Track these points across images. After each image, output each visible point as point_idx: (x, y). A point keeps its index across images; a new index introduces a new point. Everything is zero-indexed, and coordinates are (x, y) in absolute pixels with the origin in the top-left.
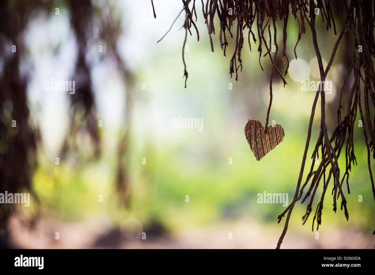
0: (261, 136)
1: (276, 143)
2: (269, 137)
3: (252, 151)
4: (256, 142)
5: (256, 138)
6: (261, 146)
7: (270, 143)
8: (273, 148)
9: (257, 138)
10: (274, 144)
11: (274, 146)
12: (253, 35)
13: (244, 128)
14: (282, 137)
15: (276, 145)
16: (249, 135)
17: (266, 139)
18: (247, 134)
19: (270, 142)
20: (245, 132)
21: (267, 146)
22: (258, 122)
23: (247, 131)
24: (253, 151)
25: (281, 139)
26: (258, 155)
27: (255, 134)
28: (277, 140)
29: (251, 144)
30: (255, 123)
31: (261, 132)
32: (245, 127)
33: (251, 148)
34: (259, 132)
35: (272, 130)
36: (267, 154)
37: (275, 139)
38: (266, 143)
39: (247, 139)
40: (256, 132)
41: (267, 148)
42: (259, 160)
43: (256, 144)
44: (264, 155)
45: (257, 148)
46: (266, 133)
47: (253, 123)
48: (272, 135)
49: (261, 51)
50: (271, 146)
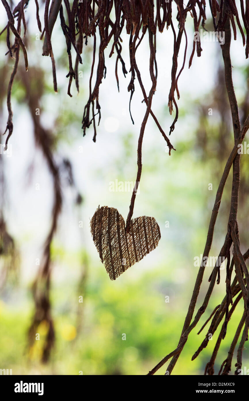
0: (119, 236)
1: (146, 250)
2: (133, 239)
3: (102, 262)
4: (110, 246)
5: (110, 240)
6: (118, 254)
7: (135, 249)
8: (141, 259)
9: (112, 239)
10: (141, 252)
11: (141, 256)
12: (123, 64)
13: (90, 221)
14: (156, 239)
15: (145, 254)
16: (97, 233)
17: (127, 242)
18: (94, 232)
19: (135, 247)
20: (92, 228)
21: (129, 255)
22: (114, 212)
23: (95, 227)
24: (104, 262)
25: (154, 244)
26: (113, 270)
27: (108, 232)
28: (147, 244)
29: (100, 250)
30: (110, 214)
31: (118, 229)
32: (92, 219)
33: (101, 256)
34: (116, 228)
35: (138, 227)
36: (129, 269)
37: (143, 242)
38: (128, 250)
39: (94, 240)
40: (110, 228)
41: (130, 259)
42: (115, 279)
43: (110, 250)
44: (124, 271)
45: (111, 256)
46: (128, 232)
47: (105, 213)
48: (139, 235)
49: (134, 90)
50: (136, 256)
